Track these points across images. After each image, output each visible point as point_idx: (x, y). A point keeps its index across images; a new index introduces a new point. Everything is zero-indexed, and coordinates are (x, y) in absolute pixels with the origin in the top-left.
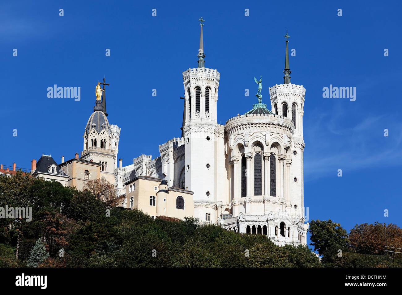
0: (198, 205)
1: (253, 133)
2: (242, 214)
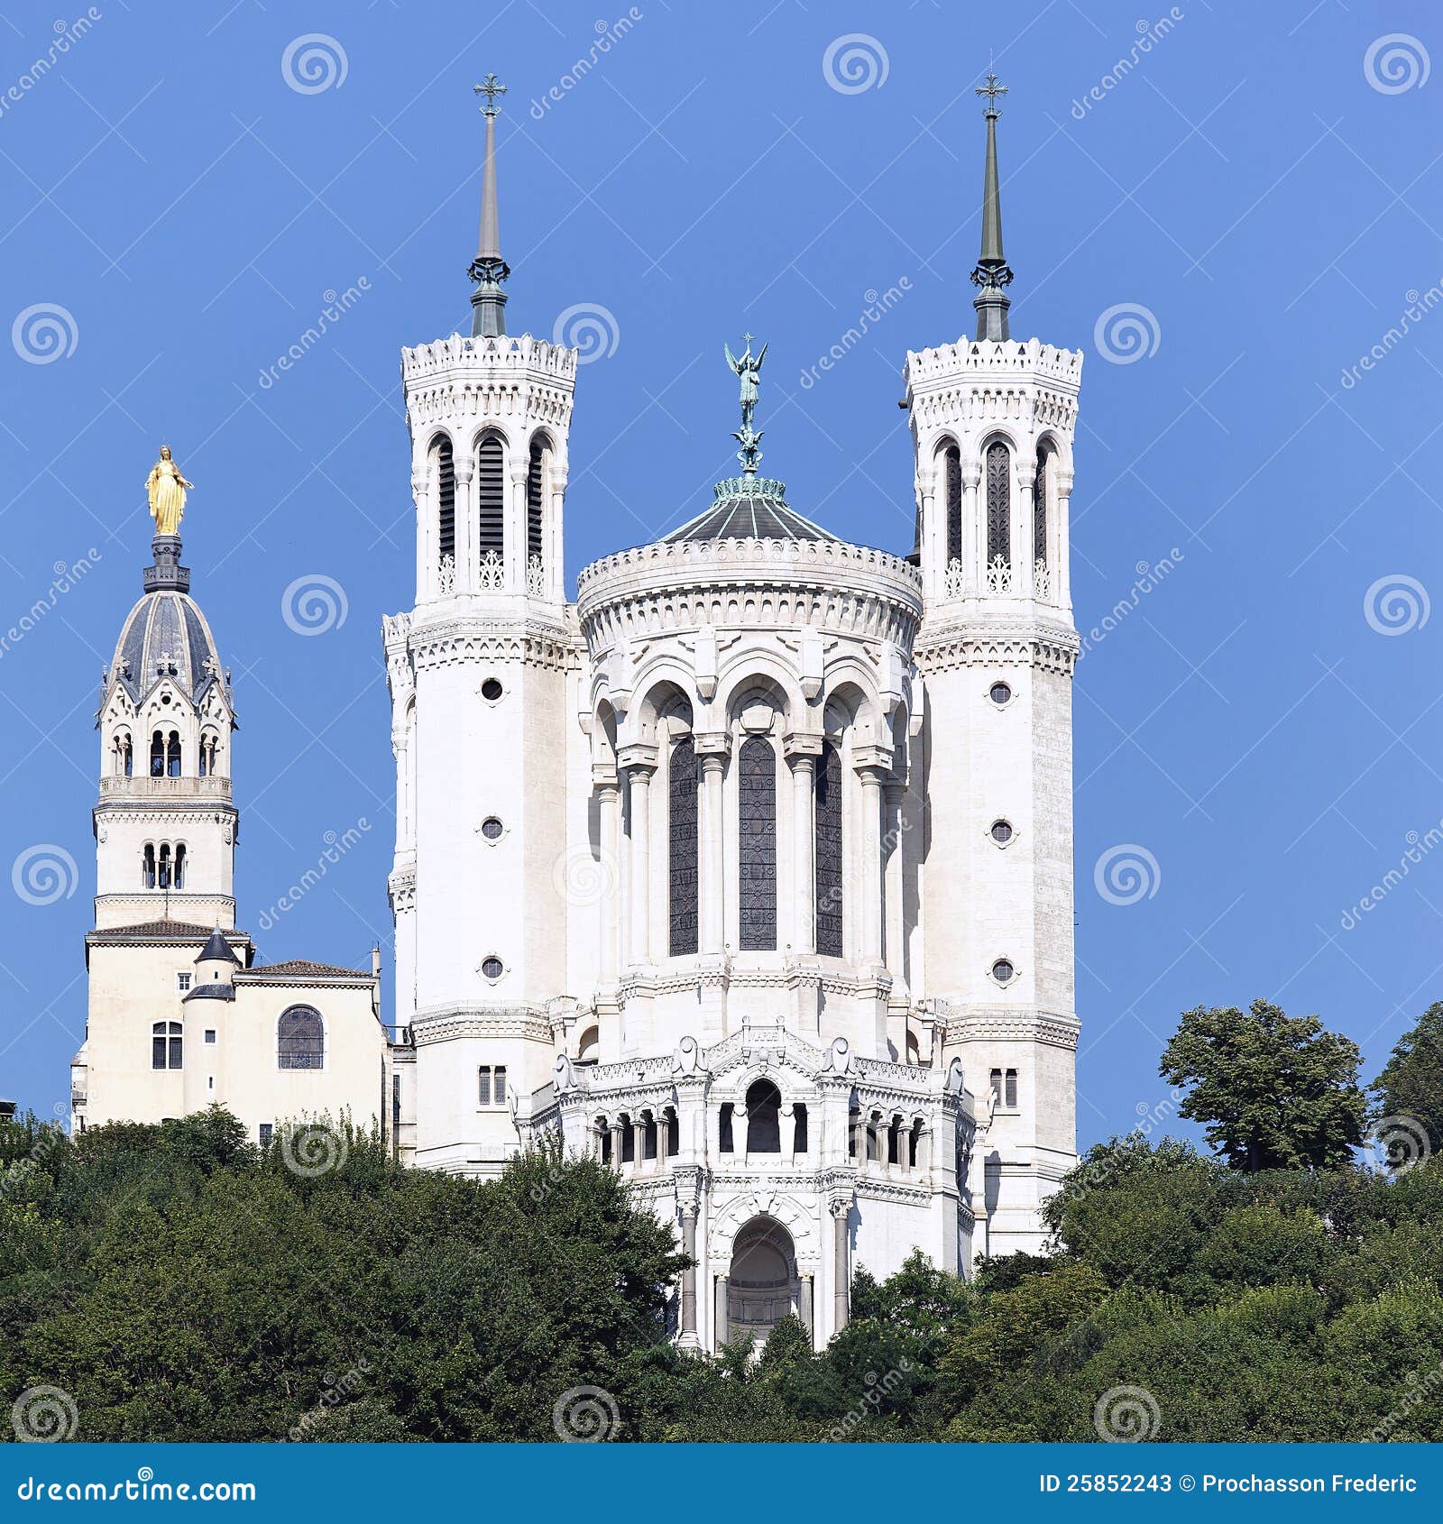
0: (443, 1028)
2: (566, 1066)
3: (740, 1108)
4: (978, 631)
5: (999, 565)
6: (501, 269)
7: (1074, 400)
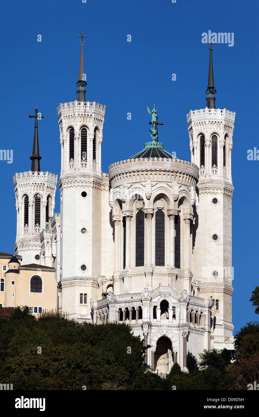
0: (70, 283)
1: (131, 184)
2: (111, 294)
3: (159, 307)
4: (210, 184)
5: (215, 167)
6: (85, 84)
7: (233, 125)
